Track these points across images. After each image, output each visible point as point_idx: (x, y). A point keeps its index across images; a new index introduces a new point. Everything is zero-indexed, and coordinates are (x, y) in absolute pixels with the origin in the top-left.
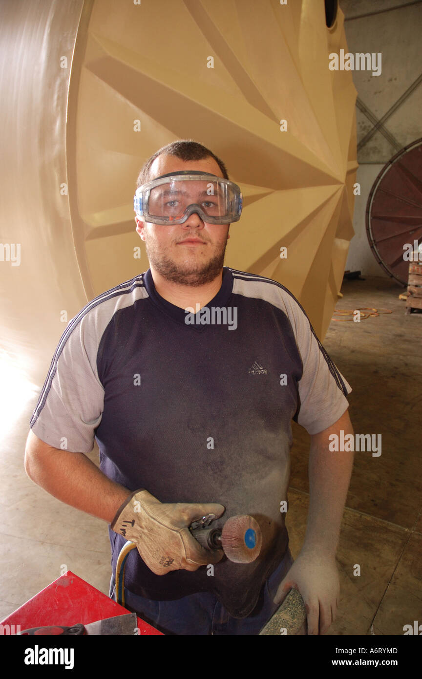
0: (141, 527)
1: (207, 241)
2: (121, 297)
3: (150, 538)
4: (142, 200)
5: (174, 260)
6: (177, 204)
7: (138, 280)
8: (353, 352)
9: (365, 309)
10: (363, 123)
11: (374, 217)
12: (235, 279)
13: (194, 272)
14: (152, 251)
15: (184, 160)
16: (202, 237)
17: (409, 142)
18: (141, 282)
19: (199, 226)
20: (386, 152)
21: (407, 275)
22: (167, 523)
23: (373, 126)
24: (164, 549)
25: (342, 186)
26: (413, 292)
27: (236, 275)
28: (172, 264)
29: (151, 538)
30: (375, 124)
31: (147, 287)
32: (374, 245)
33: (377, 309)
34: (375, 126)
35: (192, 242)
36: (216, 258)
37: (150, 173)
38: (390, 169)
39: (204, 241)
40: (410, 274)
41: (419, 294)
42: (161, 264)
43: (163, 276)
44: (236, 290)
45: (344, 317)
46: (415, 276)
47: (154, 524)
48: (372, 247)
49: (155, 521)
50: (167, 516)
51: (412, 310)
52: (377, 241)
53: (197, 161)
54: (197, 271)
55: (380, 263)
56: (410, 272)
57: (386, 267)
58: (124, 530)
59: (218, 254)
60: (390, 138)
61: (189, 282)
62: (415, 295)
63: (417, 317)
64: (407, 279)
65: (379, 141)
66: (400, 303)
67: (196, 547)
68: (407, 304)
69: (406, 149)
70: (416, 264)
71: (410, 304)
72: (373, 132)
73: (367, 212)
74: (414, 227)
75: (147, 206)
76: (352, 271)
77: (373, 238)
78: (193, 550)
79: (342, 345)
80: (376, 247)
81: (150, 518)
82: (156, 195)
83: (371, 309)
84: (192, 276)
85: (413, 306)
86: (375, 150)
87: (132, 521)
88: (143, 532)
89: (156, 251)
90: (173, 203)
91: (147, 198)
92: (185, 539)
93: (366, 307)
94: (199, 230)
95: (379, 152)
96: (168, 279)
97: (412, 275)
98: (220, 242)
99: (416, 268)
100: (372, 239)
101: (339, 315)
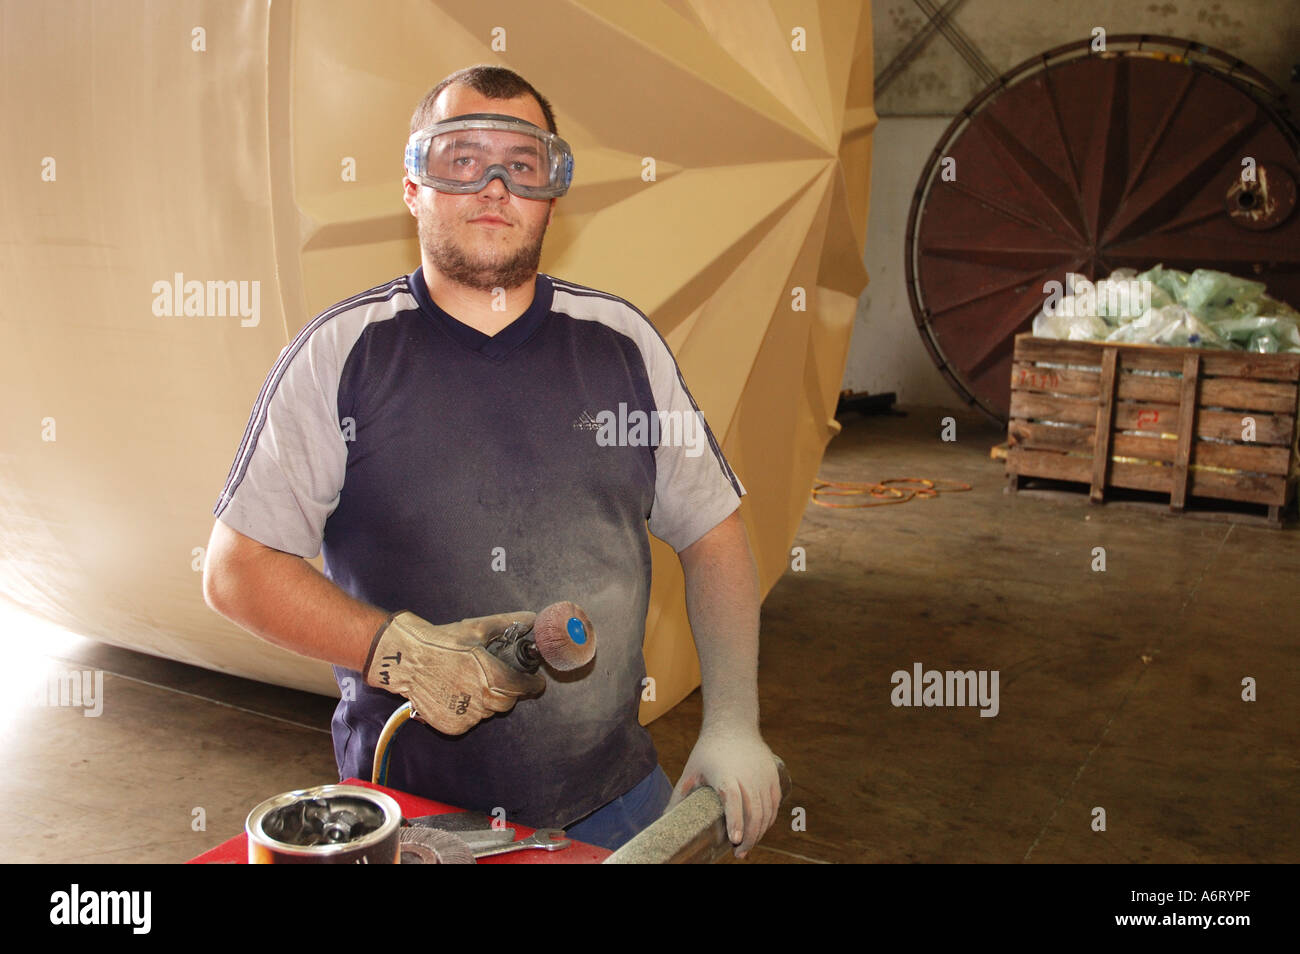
0: (412, 661)
1: (513, 223)
2: (373, 306)
3: (429, 675)
4: (418, 150)
5: (462, 246)
6: (472, 162)
7: (400, 283)
8: (870, 572)
9: (904, 481)
10: (902, 11)
11: (926, 251)
12: (556, 291)
13: (491, 267)
14: (429, 232)
15: (487, 96)
16: (506, 215)
17: (1015, 62)
18: (405, 287)
19: (502, 198)
20: (960, 88)
21: (1006, 393)
22: (451, 644)
23: (925, 20)
24: (452, 682)
25: (832, 164)
26: (1023, 435)
27: (558, 285)
28: (459, 252)
29: (431, 673)
30: (932, 13)
31: (416, 293)
32: (926, 322)
33: (935, 479)
34: (932, 20)
35: (492, 221)
36: (525, 250)
37: (434, 111)
38: (965, 131)
39: (509, 221)
40: (1015, 390)
41: (1037, 441)
42: (441, 252)
43: (443, 273)
44: (556, 307)
45: (848, 499)
46: (1026, 396)
47: (432, 651)
48: (922, 328)
49: (433, 647)
50: (451, 636)
51: (1023, 482)
52: (933, 310)
53: (506, 100)
54: (495, 266)
55: (943, 367)
56: (1013, 386)
57: (958, 378)
58: (386, 673)
59: (529, 243)
60: (970, 53)
61: (482, 283)
62: (1027, 444)
63: (1034, 499)
64: (1008, 402)
65: (941, 59)
66: (992, 468)
67: (501, 666)
68: (1009, 467)
69: (1004, 80)
70: (1030, 364)
71: (1016, 466)
72: (926, 34)
73: (910, 238)
74: (1025, 277)
75: (426, 161)
76: (871, 393)
77: (925, 304)
78: (497, 671)
79: (843, 558)
80: (932, 328)
81: (425, 645)
82: (441, 146)
83: (920, 482)
84: (487, 274)
85: (1024, 470)
86: (931, 81)
87: (396, 655)
88: (417, 670)
89: (436, 231)
90: (465, 160)
91: (425, 149)
92: (483, 658)
93: (905, 478)
94: (502, 204)
95: (942, 86)
96: (450, 276)
97: (1019, 393)
98: (533, 225)
99: (1028, 375)
100: (922, 306)
101: (839, 495)
